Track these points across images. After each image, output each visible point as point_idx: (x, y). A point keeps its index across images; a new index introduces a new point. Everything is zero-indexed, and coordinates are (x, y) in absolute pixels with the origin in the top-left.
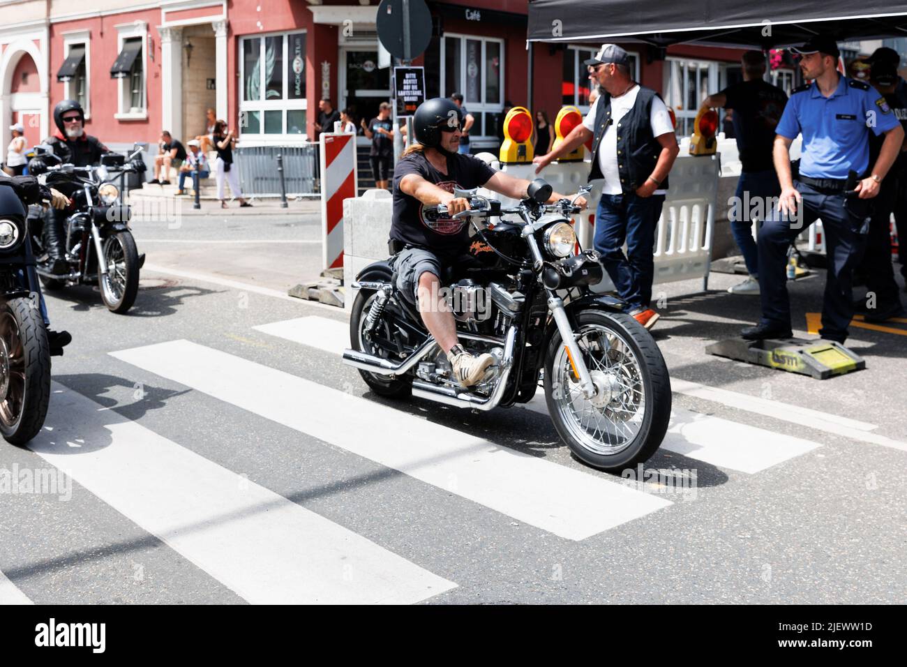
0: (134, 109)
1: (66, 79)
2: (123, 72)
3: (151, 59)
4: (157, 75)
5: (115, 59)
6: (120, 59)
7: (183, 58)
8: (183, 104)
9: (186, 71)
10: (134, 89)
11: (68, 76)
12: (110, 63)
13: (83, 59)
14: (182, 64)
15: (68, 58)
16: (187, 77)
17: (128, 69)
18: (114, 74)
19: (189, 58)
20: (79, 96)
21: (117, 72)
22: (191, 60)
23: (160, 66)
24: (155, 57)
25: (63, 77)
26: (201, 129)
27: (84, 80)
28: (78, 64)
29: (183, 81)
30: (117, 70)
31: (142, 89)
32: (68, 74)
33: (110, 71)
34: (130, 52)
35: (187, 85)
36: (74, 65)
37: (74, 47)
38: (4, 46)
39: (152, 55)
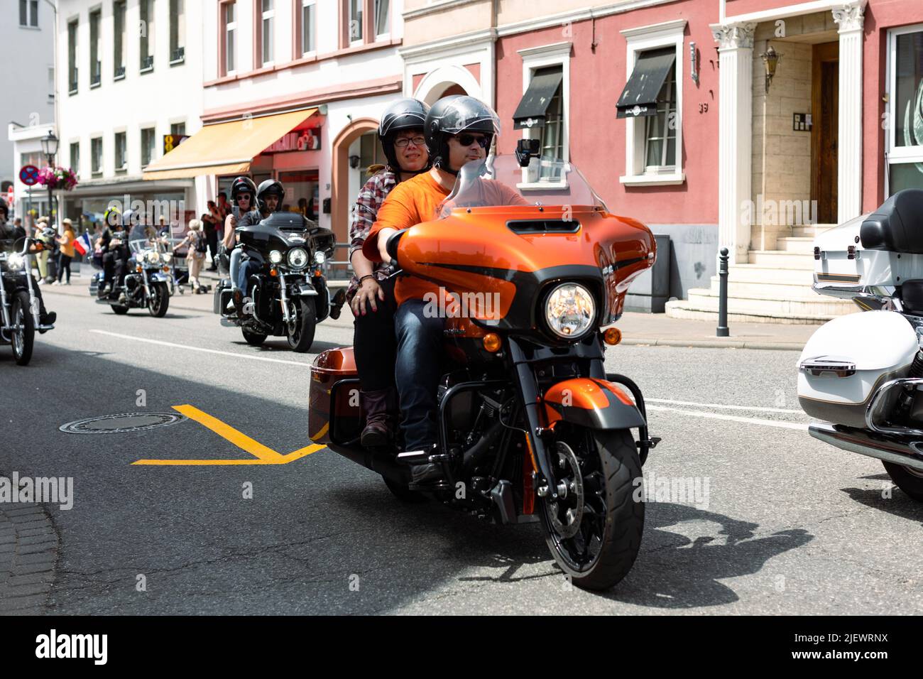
0: (652, 169)
1: (530, 123)
2: (641, 106)
3: (694, 82)
4: (707, 109)
5: (622, 86)
6: (632, 85)
7: (755, 77)
9: (763, 99)
11: (533, 118)
12: (614, 93)
13: (559, 91)
14: (754, 88)
15: (529, 91)
16: (763, 110)
17: (654, 100)
18: (623, 109)
19: (771, 76)
21: (632, 107)
22: (774, 81)
23: (712, 92)
24: (701, 79)
25: (525, 119)
27: (556, 124)
28: (550, 98)
29: (755, 117)
30: (630, 103)
32: (534, 115)
33: (615, 103)
34: (652, 74)
35: (764, 124)
36: (543, 100)
37: (538, 72)
38: (418, 77)
39: (696, 74)
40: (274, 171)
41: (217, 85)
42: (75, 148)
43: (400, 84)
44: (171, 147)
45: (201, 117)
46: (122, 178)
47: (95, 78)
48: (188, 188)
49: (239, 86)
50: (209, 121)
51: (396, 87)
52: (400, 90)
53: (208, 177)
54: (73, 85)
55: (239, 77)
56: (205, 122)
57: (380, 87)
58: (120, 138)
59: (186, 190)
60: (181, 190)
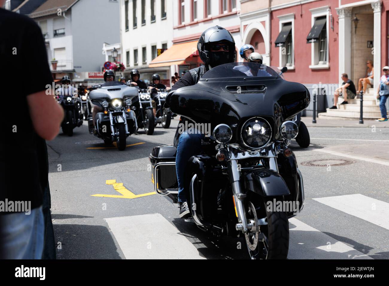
0: (321, 62)
1: (280, 45)
2: (314, 39)
3: (332, 30)
4: (336, 40)
5: (309, 31)
6: (312, 30)
7: (352, 28)
8: (352, 57)
9: (354, 36)
10: (321, 50)
11: (281, 43)
12: (306, 33)
13: (290, 32)
14: (351, 32)
15: (281, 32)
16: (355, 40)
17: (318, 37)
18: (309, 40)
19: (356, 27)
20: (288, 55)
21: (311, 39)
22: (357, 29)
23: (337, 34)
24: (334, 28)
25: (278, 43)
26: (363, 74)
27: (291, 45)
28: (287, 35)
29: (352, 43)
30: (311, 38)
31: (326, 49)
33: (307, 38)
34: (319, 26)
35: (354, 45)
36: (285, 36)
37: (285, 25)
38: (245, 26)
39: (333, 27)
40: (198, 63)
41: (178, 28)
42: (128, 53)
43: (239, 29)
44: (160, 53)
45: (172, 41)
46: (145, 66)
47: (135, 25)
48: (168, 70)
49: (185, 29)
50: (175, 43)
51: (238, 30)
52: (239, 31)
53: (175, 66)
54: (127, 27)
55: (186, 25)
56: (174, 43)
57: (233, 30)
58: (144, 49)
59: (167, 71)
60: (165, 71)
